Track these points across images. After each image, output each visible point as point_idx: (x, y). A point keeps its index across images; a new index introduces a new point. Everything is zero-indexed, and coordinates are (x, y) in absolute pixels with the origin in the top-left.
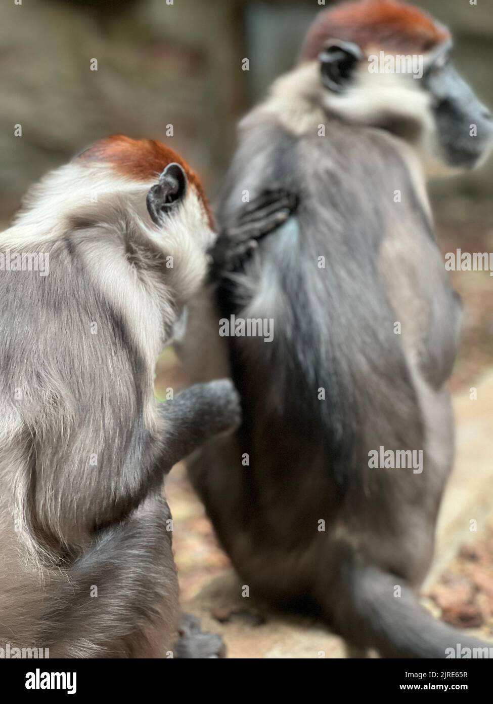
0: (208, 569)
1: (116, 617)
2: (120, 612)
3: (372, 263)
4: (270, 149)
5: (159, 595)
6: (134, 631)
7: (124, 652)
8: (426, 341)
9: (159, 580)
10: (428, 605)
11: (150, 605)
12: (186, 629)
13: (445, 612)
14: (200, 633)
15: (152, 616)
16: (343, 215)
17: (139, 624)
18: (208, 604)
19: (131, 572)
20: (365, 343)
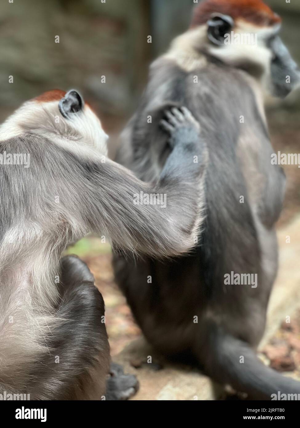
0: (128, 336)
1: (72, 364)
2: (75, 361)
3: (233, 150)
4: (170, 80)
5: (98, 350)
6: (83, 372)
7: (78, 385)
8: (264, 200)
9: (97, 341)
10: (262, 358)
11: (92, 356)
12: (114, 372)
13: (272, 362)
14: (123, 374)
15: (93, 363)
16: (214, 121)
17: (86, 368)
18: (128, 357)
19: (81, 336)
20: (227, 201)
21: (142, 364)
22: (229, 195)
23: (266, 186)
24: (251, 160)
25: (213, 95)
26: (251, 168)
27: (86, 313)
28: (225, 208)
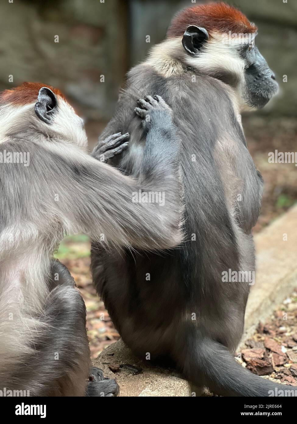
1: (53, 367)
2: (56, 364)
3: (210, 153)
5: (78, 354)
6: (63, 375)
7: (58, 388)
9: (78, 345)
11: (72, 360)
12: (93, 376)
15: (73, 367)
16: (192, 124)
19: (61, 340)
20: (205, 203)
21: (120, 368)
22: (207, 197)
23: (244, 190)
24: (228, 164)
25: (191, 100)
26: (228, 172)
27: (67, 316)
28: (203, 210)
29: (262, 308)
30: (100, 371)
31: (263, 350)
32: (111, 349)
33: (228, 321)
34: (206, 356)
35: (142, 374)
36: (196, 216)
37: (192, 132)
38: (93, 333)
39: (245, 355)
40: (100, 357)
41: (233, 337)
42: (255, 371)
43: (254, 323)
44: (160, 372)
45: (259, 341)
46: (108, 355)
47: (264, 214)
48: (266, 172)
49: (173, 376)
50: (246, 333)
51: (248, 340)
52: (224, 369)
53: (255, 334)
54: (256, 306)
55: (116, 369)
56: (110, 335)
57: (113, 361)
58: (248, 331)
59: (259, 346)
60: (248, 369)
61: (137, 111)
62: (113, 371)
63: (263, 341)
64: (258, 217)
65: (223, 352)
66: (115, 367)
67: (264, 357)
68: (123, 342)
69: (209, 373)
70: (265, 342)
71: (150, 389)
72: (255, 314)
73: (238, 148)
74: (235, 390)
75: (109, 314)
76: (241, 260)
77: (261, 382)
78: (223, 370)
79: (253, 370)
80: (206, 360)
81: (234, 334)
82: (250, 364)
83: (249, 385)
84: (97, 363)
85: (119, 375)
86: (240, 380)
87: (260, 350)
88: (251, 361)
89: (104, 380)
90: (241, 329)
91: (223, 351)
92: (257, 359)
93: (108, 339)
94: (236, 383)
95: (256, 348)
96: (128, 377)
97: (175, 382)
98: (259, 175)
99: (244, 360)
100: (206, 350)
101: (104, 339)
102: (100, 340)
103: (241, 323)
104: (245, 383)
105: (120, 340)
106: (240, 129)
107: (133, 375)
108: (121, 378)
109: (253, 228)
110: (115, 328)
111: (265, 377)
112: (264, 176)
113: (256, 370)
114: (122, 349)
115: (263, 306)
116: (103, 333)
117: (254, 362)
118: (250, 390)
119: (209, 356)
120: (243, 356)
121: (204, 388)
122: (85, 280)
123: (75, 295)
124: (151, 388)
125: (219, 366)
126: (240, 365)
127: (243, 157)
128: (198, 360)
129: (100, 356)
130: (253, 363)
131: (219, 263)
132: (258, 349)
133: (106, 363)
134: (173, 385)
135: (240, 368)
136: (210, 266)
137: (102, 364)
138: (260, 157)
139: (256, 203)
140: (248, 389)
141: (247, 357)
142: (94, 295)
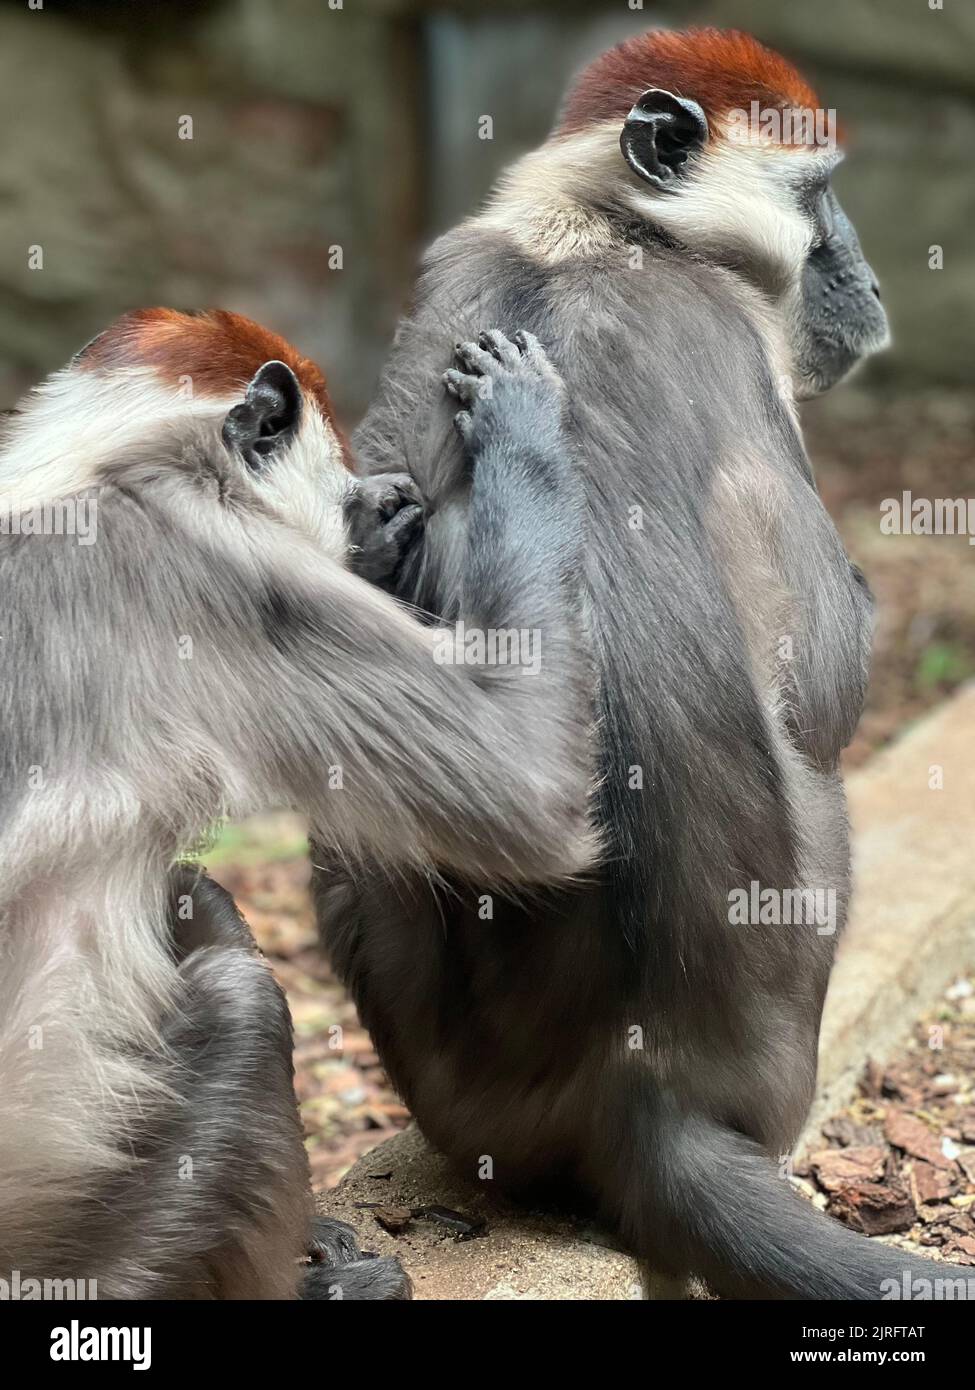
1: (188, 1214)
2: (196, 1205)
6: (224, 1241)
9: (268, 1141)
11: (251, 1190)
12: (325, 1247)
15: (253, 1213)
17: (233, 1227)
19: (214, 1124)
20: (682, 673)
21: (412, 1221)
22: (687, 653)
23: (811, 629)
24: (758, 545)
25: (629, 338)
26: (757, 569)
27: (231, 1048)
28: (678, 697)
29: (876, 1015)
30: (348, 1231)
31: (881, 1153)
32: (383, 1156)
33: (765, 1060)
34: (695, 1176)
35: (485, 1239)
36: (654, 716)
37: (627, 447)
38: (321, 1108)
39: (822, 1168)
40: (345, 1186)
41: (781, 1111)
42: (856, 1221)
43: (852, 1063)
44: (544, 1232)
45: (869, 1124)
46: (371, 1177)
47: (877, 706)
48: (882, 567)
49: (588, 1241)
50: (826, 1097)
51: (832, 1121)
52: (752, 1217)
53: (853, 1099)
54: (856, 1008)
55: (401, 1222)
56: (379, 1113)
57: (389, 1196)
58: (829, 1091)
59: (867, 1140)
60: (833, 1215)
61: (451, 380)
62: (388, 1231)
63: (882, 1121)
64: (858, 716)
65: (750, 1161)
66: (395, 1216)
67: (885, 1175)
68: (421, 1134)
69: (704, 1231)
70: (887, 1125)
71: (513, 1287)
72: (854, 1036)
73: (787, 493)
74: (791, 1286)
75: (374, 1044)
76: (803, 858)
77: (877, 1256)
78: (750, 1219)
79: (850, 1219)
80: (692, 1188)
81: (785, 1104)
82: (838, 1197)
83: (837, 1268)
84: (337, 1204)
85: (410, 1244)
86: (806, 1253)
87: (871, 1152)
88: (842, 1188)
89: (359, 1259)
90: (807, 1083)
91: (749, 1159)
92: (863, 1181)
93: (373, 1125)
94: (793, 1263)
95: (857, 1145)
96: (439, 1249)
97: (595, 1262)
98: (859, 578)
99: (821, 1188)
100: (692, 1157)
101: (360, 1125)
102: (346, 1129)
103: (805, 1065)
104: (823, 1260)
105: (410, 1128)
106: (791, 431)
107: (457, 1241)
108: (418, 1251)
109: (843, 752)
110: (395, 1090)
111: (889, 1242)
112: (873, 581)
113: (859, 1219)
114: (418, 1157)
115: (879, 1006)
116: (355, 1105)
117: (852, 1192)
118: (841, 1285)
119: (704, 1175)
120: (817, 1172)
121: (690, 1280)
122: (294, 933)
123: (254, 977)
124: (515, 1284)
125: (737, 1206)
126: (807, 1203)
127: (803, 521)
128: (669, 1190)
129: (345, 1182)
130: (850, 1195)
131: (731, 868)
132: (865, 1149)
133: (365, 1205)
134: (587, 1271)
135: (806, 1214)
136: (704, 881)
137: (354, 1209)
138: (858, 521)
139: (853, 669)
140: (835, 1280)
141: (828, 1175)
142: (323, 982)
